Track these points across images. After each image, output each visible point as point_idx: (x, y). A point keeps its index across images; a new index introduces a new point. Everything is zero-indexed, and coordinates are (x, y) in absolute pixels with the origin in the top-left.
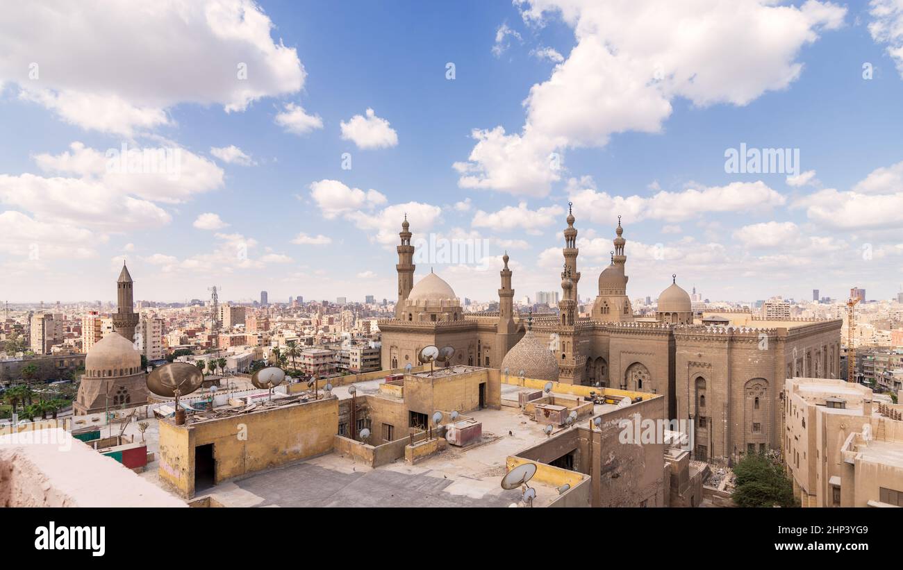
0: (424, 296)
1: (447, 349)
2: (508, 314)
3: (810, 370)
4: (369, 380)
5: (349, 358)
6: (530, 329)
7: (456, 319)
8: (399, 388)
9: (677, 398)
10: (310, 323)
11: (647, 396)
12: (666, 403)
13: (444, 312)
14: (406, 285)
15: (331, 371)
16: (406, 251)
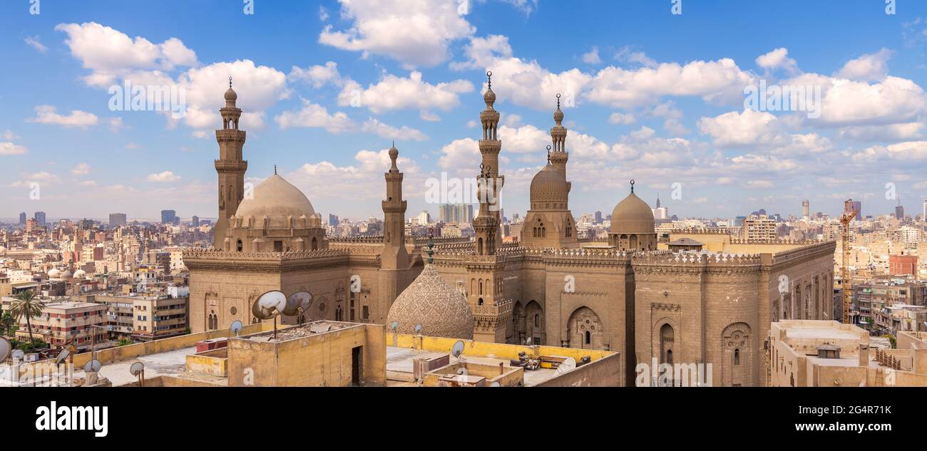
0: (262, 212)
1: (300, 295)
2: (398, 239)
3: (799, 309)
4: (168, 351)
5: (131, 315)
6: (431, 261)
7: (315, 247)
8: (221, 361)
9: (637, 356)
10: (60, 258)
11: (597, 355)
12: (622, 363)
13: (295, 237)
14: (231, 196)
15: (99, 338)
16: (232, 139)
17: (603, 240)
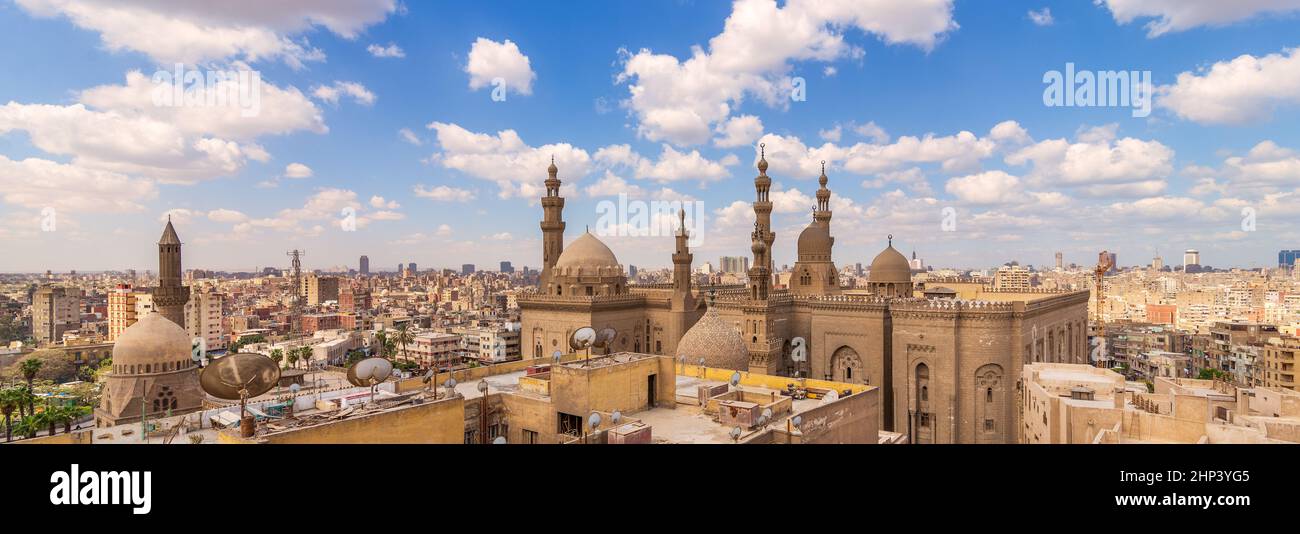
0: (577, 263)
1: (606, 331)
2: (685, 286)
3: (1052, 353)
4: (505, 373)
5: (478, 344)
6: (712, 305)
7: (618, 292)
8: (545, 383)
9: (894, 391)
10: (427, 299)
11: (858, 388)
12: (881, 397)
13: (602, 283)
14: (553, 250)
15: (455, 362)
16: (554, 205)
17: (862, 288)
